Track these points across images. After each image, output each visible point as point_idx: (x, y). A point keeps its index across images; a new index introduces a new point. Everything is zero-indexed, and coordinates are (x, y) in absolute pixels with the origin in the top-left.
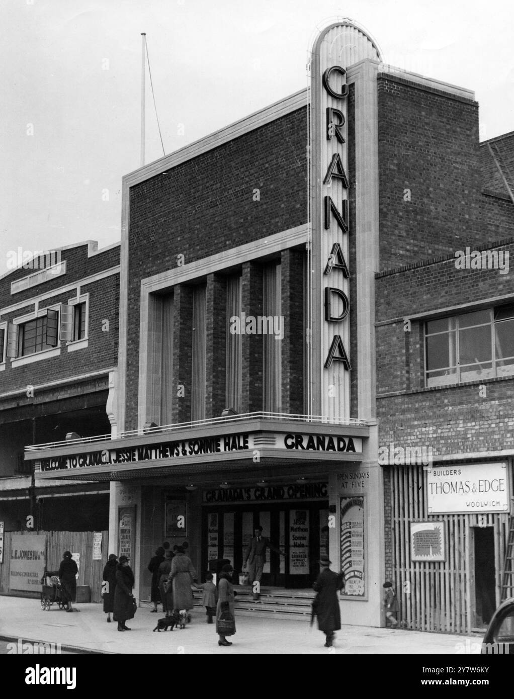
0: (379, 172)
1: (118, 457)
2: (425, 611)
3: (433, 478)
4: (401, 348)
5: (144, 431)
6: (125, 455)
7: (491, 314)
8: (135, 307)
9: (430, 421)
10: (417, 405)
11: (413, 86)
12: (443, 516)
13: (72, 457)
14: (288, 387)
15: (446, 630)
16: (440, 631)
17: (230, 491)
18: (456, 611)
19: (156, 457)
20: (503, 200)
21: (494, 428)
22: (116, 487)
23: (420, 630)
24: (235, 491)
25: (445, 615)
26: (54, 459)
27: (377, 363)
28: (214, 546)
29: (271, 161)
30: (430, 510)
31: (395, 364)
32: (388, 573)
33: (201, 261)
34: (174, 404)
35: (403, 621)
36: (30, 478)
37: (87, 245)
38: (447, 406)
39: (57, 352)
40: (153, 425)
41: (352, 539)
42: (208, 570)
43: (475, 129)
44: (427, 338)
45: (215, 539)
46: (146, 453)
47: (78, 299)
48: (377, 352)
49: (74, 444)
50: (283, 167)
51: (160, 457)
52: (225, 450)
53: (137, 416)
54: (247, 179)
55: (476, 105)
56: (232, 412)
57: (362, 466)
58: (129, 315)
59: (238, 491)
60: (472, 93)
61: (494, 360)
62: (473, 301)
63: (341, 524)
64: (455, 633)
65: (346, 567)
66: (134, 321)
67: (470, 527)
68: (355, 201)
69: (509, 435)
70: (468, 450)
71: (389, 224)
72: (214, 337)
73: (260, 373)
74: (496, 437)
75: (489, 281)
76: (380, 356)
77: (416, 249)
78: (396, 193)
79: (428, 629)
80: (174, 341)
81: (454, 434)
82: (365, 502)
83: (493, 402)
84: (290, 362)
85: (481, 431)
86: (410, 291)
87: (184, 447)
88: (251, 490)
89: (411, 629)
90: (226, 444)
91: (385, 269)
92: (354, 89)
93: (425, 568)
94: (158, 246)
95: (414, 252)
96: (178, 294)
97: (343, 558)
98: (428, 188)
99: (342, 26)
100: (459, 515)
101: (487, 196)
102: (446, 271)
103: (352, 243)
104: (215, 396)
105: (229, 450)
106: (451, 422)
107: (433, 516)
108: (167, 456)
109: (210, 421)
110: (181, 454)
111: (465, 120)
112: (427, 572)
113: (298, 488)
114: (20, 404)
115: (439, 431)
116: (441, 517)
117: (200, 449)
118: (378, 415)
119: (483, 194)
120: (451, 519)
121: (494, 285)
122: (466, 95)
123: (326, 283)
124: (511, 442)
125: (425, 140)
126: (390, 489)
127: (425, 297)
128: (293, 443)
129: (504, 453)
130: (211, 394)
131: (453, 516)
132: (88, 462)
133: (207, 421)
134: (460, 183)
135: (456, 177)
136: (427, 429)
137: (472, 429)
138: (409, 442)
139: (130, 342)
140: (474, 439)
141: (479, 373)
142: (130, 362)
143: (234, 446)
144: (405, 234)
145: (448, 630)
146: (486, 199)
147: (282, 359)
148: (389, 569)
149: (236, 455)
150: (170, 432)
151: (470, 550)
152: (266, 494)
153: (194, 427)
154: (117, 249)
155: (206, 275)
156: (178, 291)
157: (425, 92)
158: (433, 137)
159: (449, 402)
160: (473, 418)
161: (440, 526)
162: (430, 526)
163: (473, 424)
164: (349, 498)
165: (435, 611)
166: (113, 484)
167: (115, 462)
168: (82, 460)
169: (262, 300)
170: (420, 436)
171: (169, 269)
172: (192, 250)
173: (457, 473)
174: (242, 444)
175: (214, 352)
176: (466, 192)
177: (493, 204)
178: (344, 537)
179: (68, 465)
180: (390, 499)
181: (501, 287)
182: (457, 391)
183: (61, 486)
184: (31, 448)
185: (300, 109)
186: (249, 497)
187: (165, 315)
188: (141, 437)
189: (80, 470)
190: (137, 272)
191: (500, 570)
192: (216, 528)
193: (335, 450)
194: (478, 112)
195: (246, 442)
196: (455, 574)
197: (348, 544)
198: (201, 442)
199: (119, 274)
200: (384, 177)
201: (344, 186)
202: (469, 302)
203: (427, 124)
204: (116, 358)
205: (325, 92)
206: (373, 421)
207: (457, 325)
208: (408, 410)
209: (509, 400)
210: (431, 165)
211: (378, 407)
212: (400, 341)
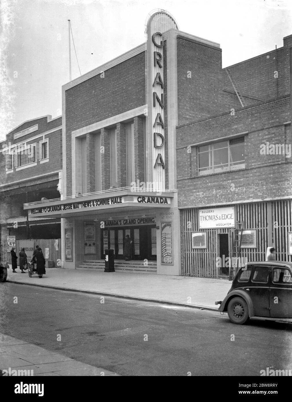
0: (178, 81)
1: (65, 207)
2: (198, 269)
3: (201, 214)
4: (188, 159)
5: (76, 196)
6: (67, 207)
7: (228, 143)
8: (69, 144)
9: (201, 190)
10: (195, 183)
11: (193, 41)
12: (206, 230)
13: (44, 208)
14: (138, 176)
15: (207, 276)
16: (205, 277)
17: (113, 221)
18: (211, 269)
19: (81, 207)
20: (232, 93)
21: (229, 192)
22: (64, 220)
23: (196, 276)
24: (115, 221)
25: (207, 270)
26: (37, 209)
27: (177, 165)
28: (106, 244)
29: (128, 77)
30: (200, 228)
31: (185, 165)
32: (182, 254)
33: (98, 123)
34: (88, 185)
35: (189, 273)
36: (26, 217)
37: (47, 117)
38: (208, 183)
39: (36, 164)
40: (79, 194)
41: (167, 240)
42: (104, 253)
43: (220, 61)
44: (199, 154)
45: (107, 241)
46: (77, 205)
47: (44, 141)
48: (177, 161)
49: (45, 202)
50: (134, 80)
51: (83, 207)
52: (112, 204)
53: (72, 190)
54: (118, 86)
55: (220, 50)
56: (114, 187)
57: (171, 209)
58: (67, 147)
59: (116, 221)
60: (219, 45)
61: (229, 163)
62: (220, 137)
63: (162, 234)
64: (211, 277)
65: (164, 251)
66: (69, 150)
67: (218, 234)
68: (167, 94)
69: (236, 195)
70: (218, 202)
71: (182, 104)
72: (105, 156)
73: (125, 171)
74: (230, 196)
75: (228, 128)
76: (178, 162)
77: (194, 115)
78: (185, 90)
79: (199, 276)
80: (87, 158)
81: (211, 195)
82: (172, 225)
83: (229, 181)
84: (139, 166)
85: (223, 194)
86: (191, 133)
87: (93, 203)
88: (122, 221)
89: (192, 276)
90: (112, 201)
91: (180, 124)
92: (166, 43)
93: (198, 251)
94: (79, 117)
95: (193, 117)
96: (88, 138)
97: (163, 248)
98: (199, 88)
99: (161, 13)
100: (213, 229)
101: (225, 91)
102: (208, 124)
103: (166, 113)
104: (106, 181)
105: (113, 203)
106: (210, 190)
107: (202, 230)
108: (86, 207)
109: (104, 192)
110: (92, 206)
111: (215, 57)
112: (199, 253)
113: (142, 220)
114: (20, 187)
115: (205, 194)
116: (205, 230)
117: (100, 203)
118: (178, 188)
119: (223, 91)
120: (209, 231)
121: (230, 130)
122: (216, 46)
123: (154, 131)
124: (237, 198)
125: (198, 66)
126: (183, 219)
127: (198, 136)
128: (141, 200)
129: (234, 203)
130: (104, 181)
131: (211, 229)
132: (51, 210)
133: (102, 192)
134: (213, 86)
135: (212, 83)
136: (199, 193)
137: (219, 193)
138: (191, 199)
139: (68, 159)
140: (220, 197)
141: (223, 169)
142: (68, 168)
143: (115, 202)
144: (189, 109)
145: (208, 276)
146: (225, 93)
147: (135, 164)
148: (182, 252)
149: (116, 205)
150: (87, 196)
151: (217, 244)
152: (128, 222)
153: (96, 194)
154: (60, 119)
155: (100, 129)
156: (88, 136)
157: (198, 44)
158: (201, 65)
159: (209, 181)
160: (220, 188)
161: (205, 234)
162: (200, 234)
163: (220, 191)
164: (165, 223)
165: (202, 269)
166: (62, 219)
167: (63, 209)
168: (49, 209)
169: (125, 140)
170: (196, 197)
171: (84, 127)
172: (94, 118)
173: (212, 212)
174: (119, 201)
175: (105, 162)
176: (216, 90)
177: (228, 95)
178: (163, 239)
179: (43, 211)
180: (183, 223)
181: (233, 131)
182: (213, 176)
183: (40, 221)
184: (26, 204)
185: (142, 53)
186: (121, 224)
187: (83, 145)
188: (74, 199)
189: (48, 213)
190: (69, 130)
191: (231, 252)
192: (107, 237)
193: (159, 203)
194: (221, 53)
195: (120, 200)
196: (211, 254)
197: (165, 242)
198: (101, 200)
199: (61, 129)
200: (180, 83)
201: (162, 88)
202: (218, 138)
203: (199, 59)
204: (62, 166)
205: (153, 44)
206: (176, 190)
207: (213, 148)
208: (191, 185)
209: (236, 180)
210: (201, 78)
211: (178, 184)
212: (188, 155)
